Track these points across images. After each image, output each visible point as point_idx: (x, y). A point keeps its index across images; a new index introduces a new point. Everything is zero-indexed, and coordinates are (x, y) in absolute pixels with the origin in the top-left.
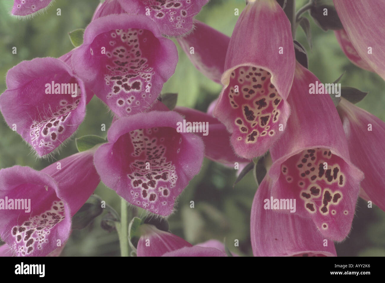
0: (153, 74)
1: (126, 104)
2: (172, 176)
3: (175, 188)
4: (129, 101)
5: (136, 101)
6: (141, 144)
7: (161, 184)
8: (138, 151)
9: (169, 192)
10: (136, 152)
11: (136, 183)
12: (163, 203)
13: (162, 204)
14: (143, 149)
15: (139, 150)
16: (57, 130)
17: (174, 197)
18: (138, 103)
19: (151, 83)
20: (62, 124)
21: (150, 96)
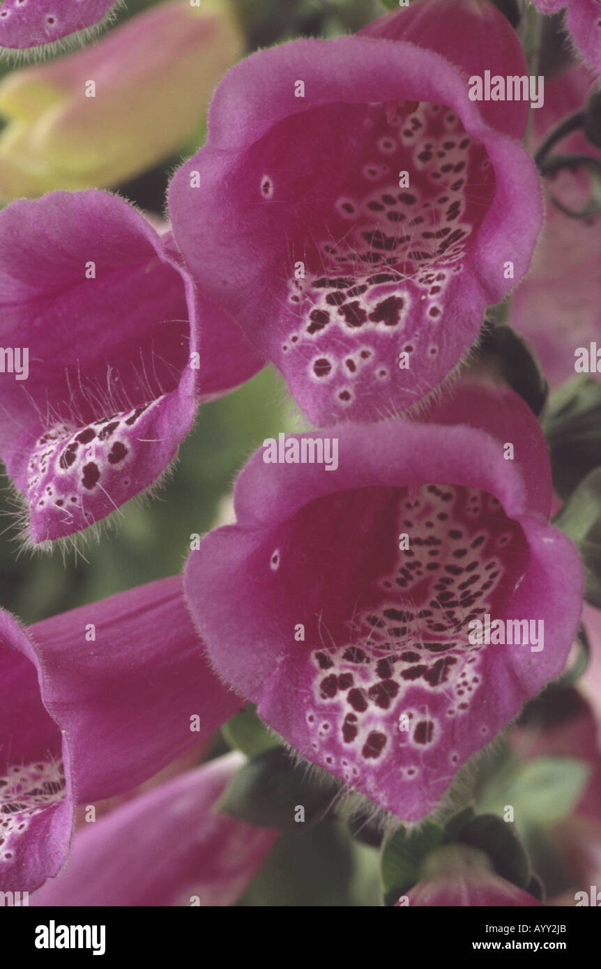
0: (457, 273)
1: (340, 374)
2: (463, 675)
3: (464, 718)
4: (351, 364)
5: (375, 366)
6: (433, 548)
7: (415, 698)
8: (413, 573)
9: (437, 731)
10: (400, 576)
11: (331, 686)
12: (404, 771)
13: (401, 774)
14: (433, 566)
15: (418, 569)
16: (106, 455)
17: (454, 753)
18: (383, 373)
19: (442, 303)
20: (125, 433)
21: (433, 351)
